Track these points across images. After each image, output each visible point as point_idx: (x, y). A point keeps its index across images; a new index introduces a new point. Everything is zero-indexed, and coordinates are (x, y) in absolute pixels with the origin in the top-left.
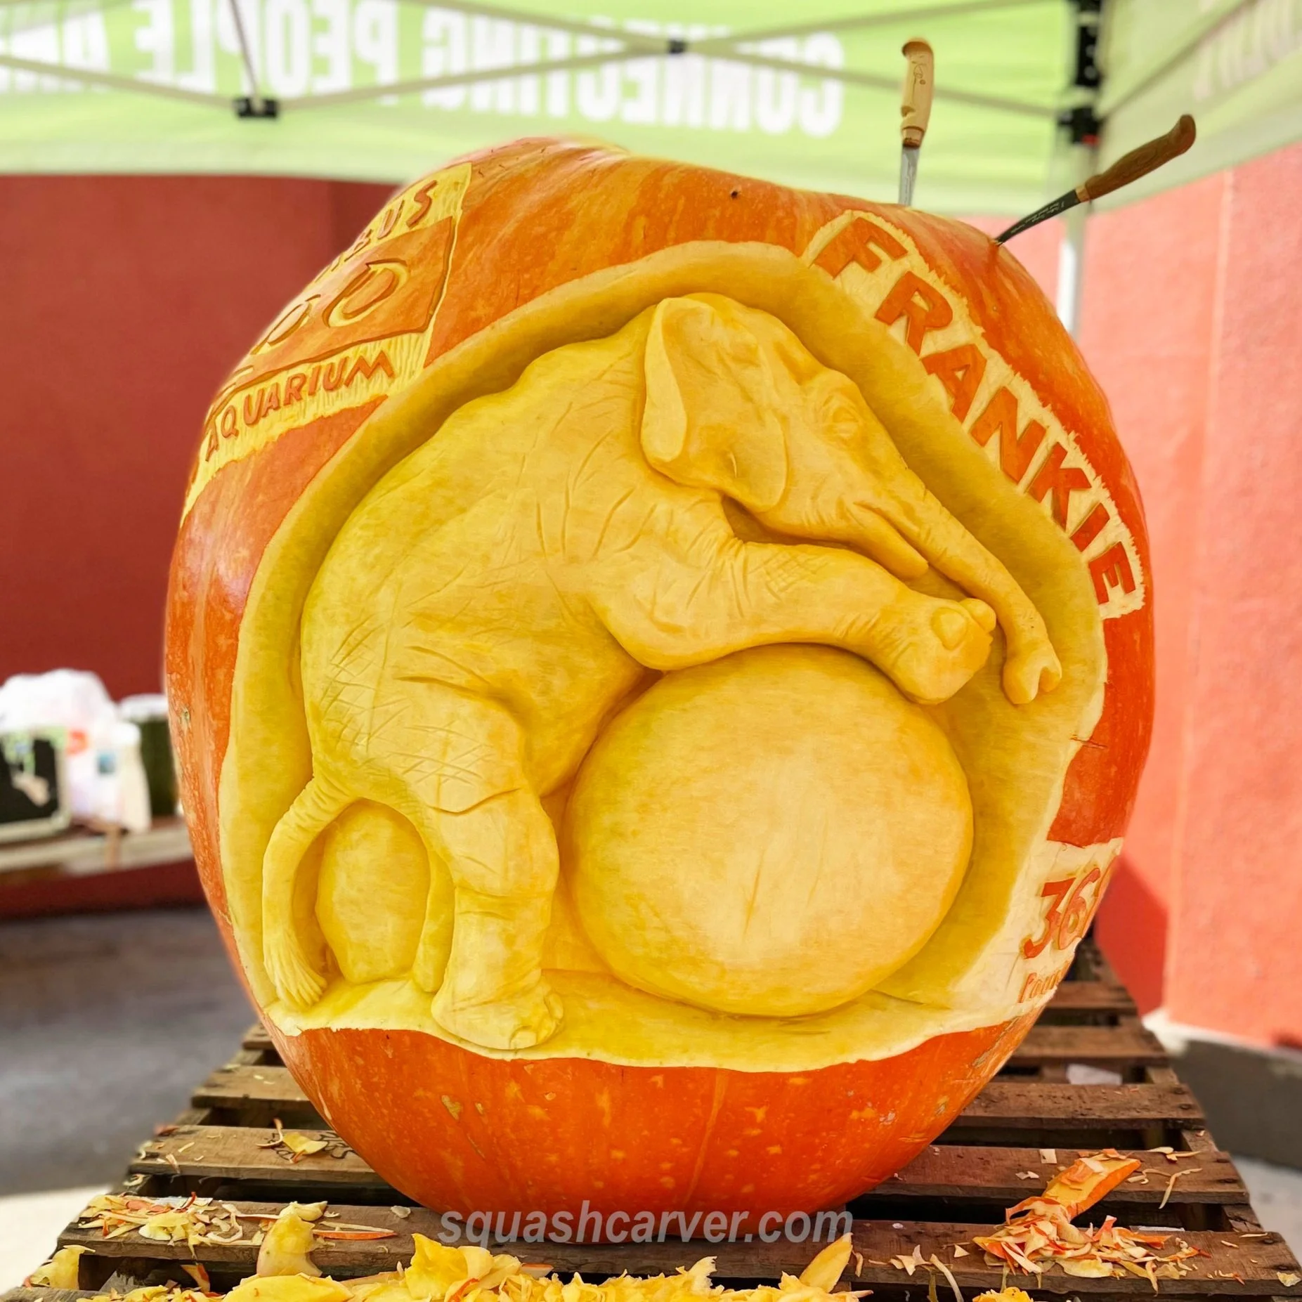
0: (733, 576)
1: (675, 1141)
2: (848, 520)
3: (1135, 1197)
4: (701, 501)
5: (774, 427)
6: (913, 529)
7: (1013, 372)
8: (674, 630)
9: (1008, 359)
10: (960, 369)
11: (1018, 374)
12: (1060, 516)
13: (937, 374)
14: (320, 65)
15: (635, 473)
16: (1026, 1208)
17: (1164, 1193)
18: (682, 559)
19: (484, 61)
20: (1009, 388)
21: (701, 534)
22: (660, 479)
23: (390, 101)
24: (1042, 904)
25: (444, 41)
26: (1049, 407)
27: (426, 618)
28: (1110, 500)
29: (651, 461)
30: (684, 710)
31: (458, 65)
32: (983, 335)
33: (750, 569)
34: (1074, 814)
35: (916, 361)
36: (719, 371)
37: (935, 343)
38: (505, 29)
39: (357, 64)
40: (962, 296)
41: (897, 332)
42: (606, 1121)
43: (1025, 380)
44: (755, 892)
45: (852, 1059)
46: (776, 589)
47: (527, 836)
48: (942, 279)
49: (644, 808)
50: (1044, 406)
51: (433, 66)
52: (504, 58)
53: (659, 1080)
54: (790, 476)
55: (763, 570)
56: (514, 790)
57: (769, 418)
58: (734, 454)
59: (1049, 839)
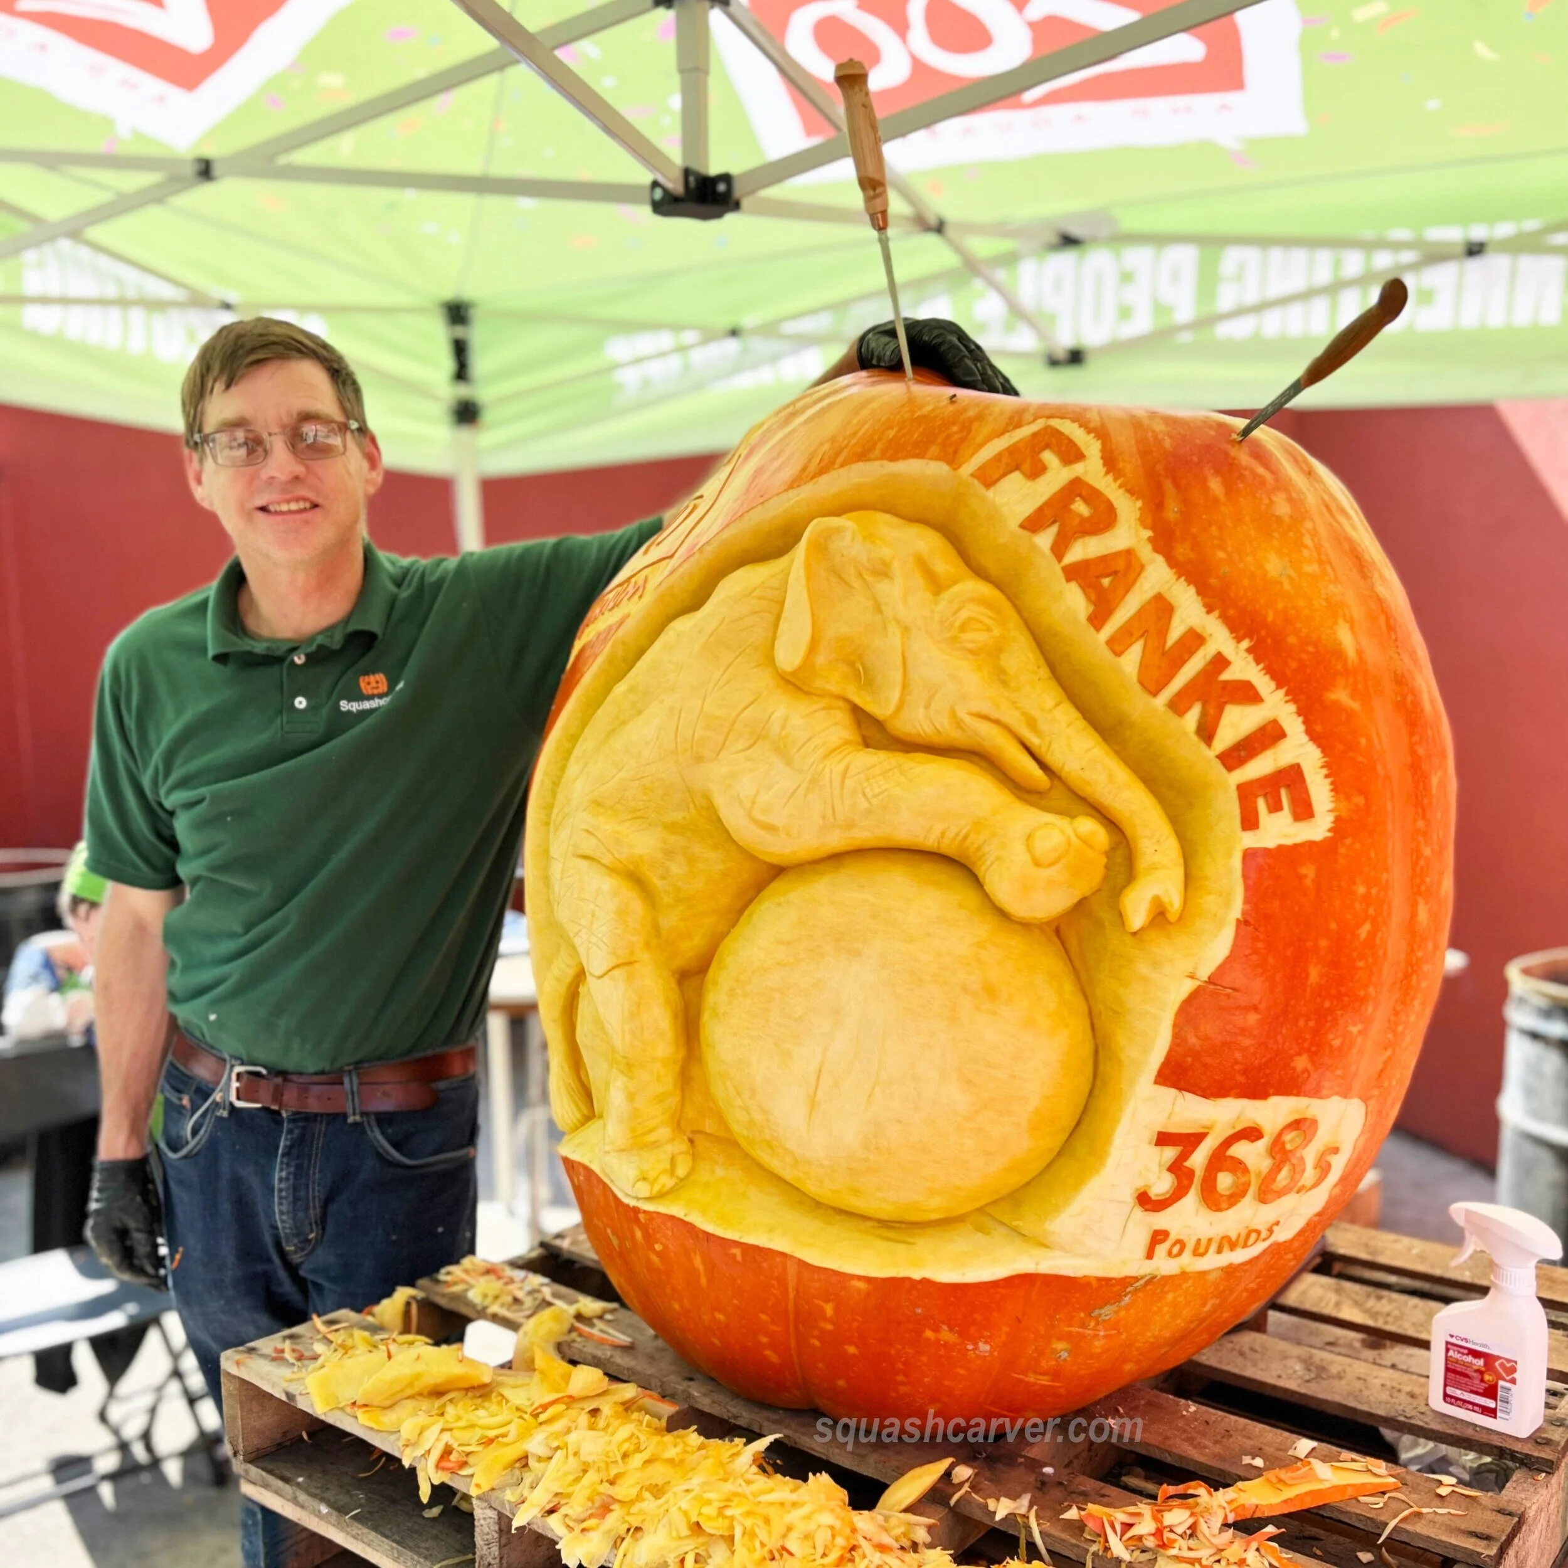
0: (831, 782)
1: (764, 1317)
2: (963, 730)
3: (1354, 1519)
4: (824, 709)
5: (895, 639)
6: (1034, 741)
7: (1175, 577)
8: (771, 828)
9: (1172, 562)
10: (1108, 575)
11: (1183, 579)
12: (1206, 732)
13: (1077, 582)
14: (1125, 313)
15: (763, 680)
16: (1191, 1492)
17: (1386, 1524)
18: (789, 762)
19: (1275, 290)
20: (1167, 596)
21: (809, 739)
22: (790, 687)
23: (1186, 337)
24: (1161, 1156)
25: (1239, 276)
26: (1216, 613)
27: (598, 803)
28: (1295, 716)
29: (780, 671)
30: (779, 905)
31: (1251, 297)
32: (1150, 539)
33: (848, 775)
34: (1189, 1060)
35: (1058, 568)
36: (857, 584)
37: (1083, 550)
38: (1299, 256)
39: (1160, 308)
40: (1137, 499)
41: (1045, 540)
42: (703, 1281)
43: (1189, 585)
44: (817, 1087)
45: (917, 1275)
46: (870, 794)
47: (639, 1005)
48: (1119, 482)
49: (732, 993)
50: (1209, 612)
51: (1226, 300)
52: (1297, 283)
53: (737, 1251)
54: (905, 686)
55: (862, 776)
56: (635, 962)
57: (892, 628)
58: (863, 665)
59: (1156, 1082)
